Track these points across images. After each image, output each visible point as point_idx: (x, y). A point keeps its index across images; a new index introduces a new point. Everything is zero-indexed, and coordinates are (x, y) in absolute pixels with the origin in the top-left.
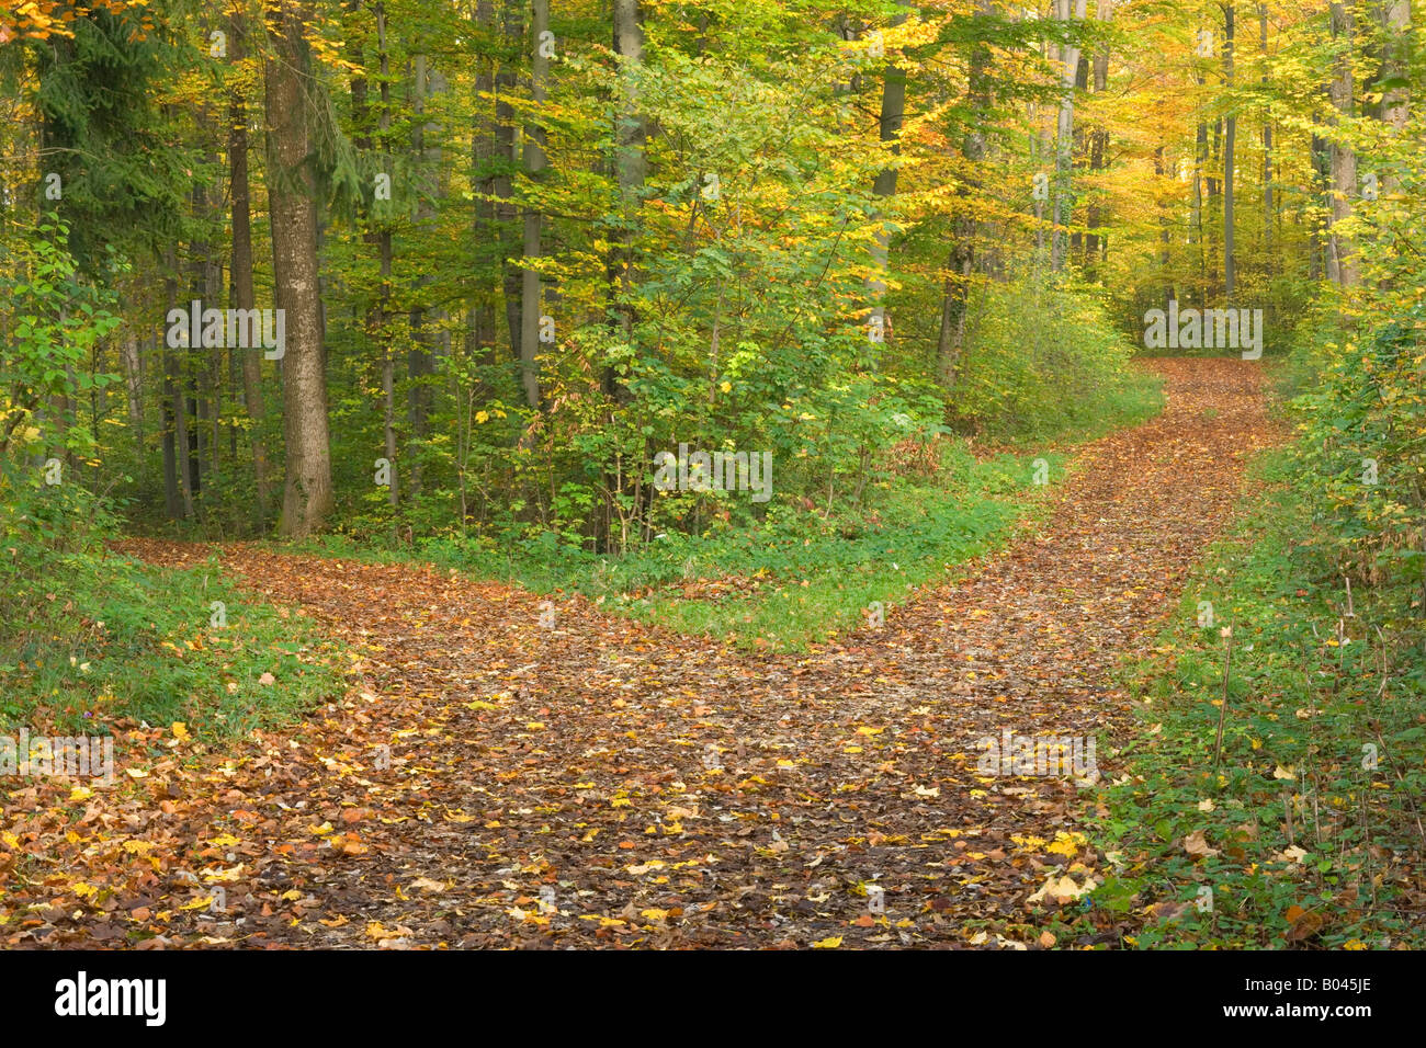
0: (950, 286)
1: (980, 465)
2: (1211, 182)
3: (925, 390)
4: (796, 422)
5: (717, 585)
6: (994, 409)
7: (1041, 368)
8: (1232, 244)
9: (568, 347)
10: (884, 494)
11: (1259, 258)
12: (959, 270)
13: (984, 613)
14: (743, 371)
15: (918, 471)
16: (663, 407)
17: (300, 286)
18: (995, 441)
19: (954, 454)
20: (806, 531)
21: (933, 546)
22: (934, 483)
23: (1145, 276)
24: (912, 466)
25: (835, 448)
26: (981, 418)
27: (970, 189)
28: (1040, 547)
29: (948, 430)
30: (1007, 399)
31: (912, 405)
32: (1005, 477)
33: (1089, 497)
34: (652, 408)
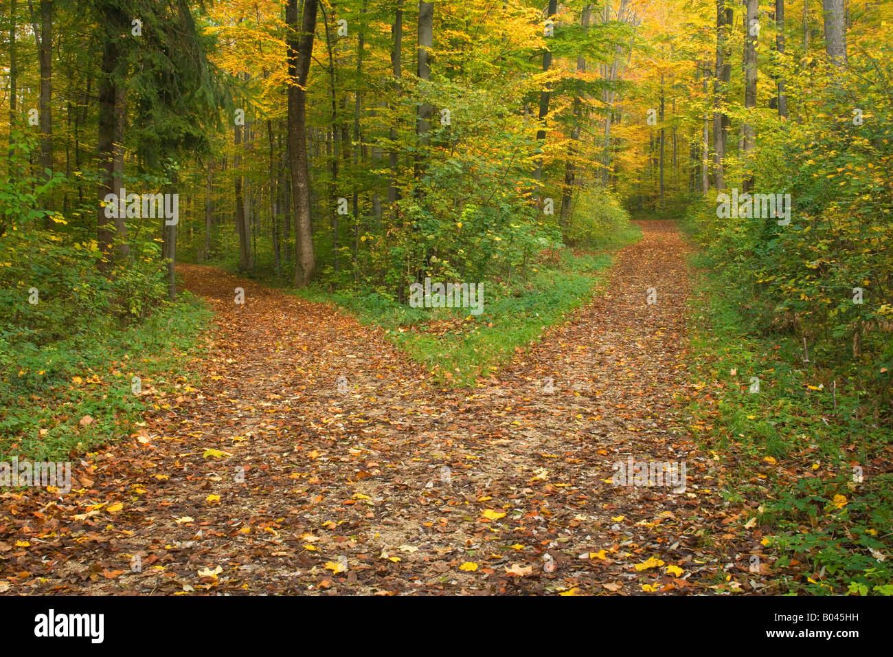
0: (565, 190)
1: (577, 259)
2: (655, 159)
3: (555, 229)
4: (493, 241)
5: (447, 324)
6: (581, 237)
7: (598, 222)
8: (662, 180)
9: (394, 207)
10: (535, 274)
11: (672, 186)
12: (569, 184)
13: (583, 348)
14: (468, 218)
15: (552, 262)
16: (429, 234)
17: (301, 185)
18: (582, 249)
19: (567, 254)
20: (496, 294)
21: (556, 302)
22: (558, 267)
23: (632, 192)
24: (549, 260)
25: (511, 254)
26: (577, 240)
27: (573, 153)
28: (607, 300)
29: (564, 246)
30: (587, 233)
31: (549, 235)
32: (588, 265)
33: (623, 274)
34: (424, 235)
